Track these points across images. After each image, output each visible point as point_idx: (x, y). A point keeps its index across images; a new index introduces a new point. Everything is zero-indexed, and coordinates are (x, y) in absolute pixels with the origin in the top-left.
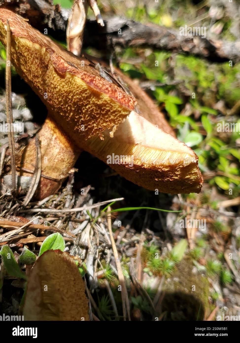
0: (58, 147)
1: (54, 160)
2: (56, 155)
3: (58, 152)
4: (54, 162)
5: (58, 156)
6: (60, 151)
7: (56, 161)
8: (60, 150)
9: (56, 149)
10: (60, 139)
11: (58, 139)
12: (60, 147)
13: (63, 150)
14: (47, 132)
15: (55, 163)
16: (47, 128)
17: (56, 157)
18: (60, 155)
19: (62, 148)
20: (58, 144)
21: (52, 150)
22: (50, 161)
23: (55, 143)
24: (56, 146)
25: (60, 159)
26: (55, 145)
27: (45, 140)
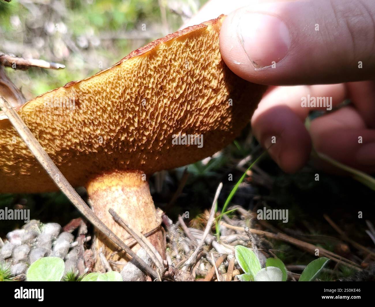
0: (131, 194)
1: (140, 211)
2: (138, 204)
3: (137, 200)
4: (142, 212)
5: (140, 204)
6: (138, 196)
7: (142, 209)
8: (136, 196)
9: (132, 198)
10: (127, 185)
11: (125, 188)
12: (134, 192)
13: (138, 192)
14: (107, 196)
15: (144, 213)
16: (104, 193)
17: (139, 206)
18: (140, 200)
19: (136, 192)
20: (130, 192)
21: (131, 205)
22: (138, 216)
23: (126, 195)
24: (130, 196)
25: (144, 204)
26: (128, 196)
27: (114, 204)
